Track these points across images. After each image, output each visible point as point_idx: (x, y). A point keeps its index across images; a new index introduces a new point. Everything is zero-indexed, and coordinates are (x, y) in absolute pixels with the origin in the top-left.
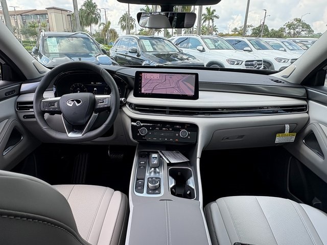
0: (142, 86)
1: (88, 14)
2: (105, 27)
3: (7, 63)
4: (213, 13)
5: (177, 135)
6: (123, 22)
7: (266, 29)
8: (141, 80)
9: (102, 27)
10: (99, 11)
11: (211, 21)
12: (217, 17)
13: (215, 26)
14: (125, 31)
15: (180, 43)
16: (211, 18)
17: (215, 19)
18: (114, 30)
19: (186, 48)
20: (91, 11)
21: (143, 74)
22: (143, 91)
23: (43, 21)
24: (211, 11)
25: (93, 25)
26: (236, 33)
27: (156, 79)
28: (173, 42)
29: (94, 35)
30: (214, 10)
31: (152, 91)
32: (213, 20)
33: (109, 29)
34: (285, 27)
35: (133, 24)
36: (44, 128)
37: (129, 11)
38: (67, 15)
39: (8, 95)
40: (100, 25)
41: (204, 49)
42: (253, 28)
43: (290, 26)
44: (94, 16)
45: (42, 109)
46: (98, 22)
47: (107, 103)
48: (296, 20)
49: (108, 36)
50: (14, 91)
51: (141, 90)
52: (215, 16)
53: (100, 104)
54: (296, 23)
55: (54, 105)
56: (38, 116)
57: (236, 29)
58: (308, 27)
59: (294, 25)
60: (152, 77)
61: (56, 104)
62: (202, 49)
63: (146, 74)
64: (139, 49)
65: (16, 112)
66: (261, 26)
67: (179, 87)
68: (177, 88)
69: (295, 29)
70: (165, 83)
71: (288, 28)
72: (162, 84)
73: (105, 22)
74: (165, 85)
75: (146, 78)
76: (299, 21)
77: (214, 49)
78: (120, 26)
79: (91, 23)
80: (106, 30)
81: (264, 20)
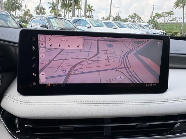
1: (13, 3)
2: (26, 12)
6: (37, 10)
7: (120, 18)
9: (23, 12)
10: (20, 2)
11: (90, 12)
12: (94, 11)
15: (75, 23)
16: (90, 11)
18: (31, 15)
19: (79, 26)
20: (15, 2)
21: (41, 37)
22: (43, 79)
24: (90, 6)
25: (17, 11)
27: (75, 51)
28: (71, 21)
29: (18, 17)
30: (92, 7)
31: (66, 79)
32: (91, 12)
33: (28, 13)
34: (129, 17)
35: (44, 11)
37: (41, 3)
41: (90, 26)
42: (113, 17)
43: (131, 17)
44: (17, 5)
46: (20, 9)
49: (27, 18)
52: (93, 10)
54: (134, 15)
57: (103, 18)
58: (140, 18)
60: (65, 46)
62: (89, 27)
63: (48, 37)
64: (48, 25)
66: (117, 16)
67: (128, 68)
68: (124, 71)
69: (134, 18)
70: (95, 58)
71: (130, 18)
72: (89, 62)
73: (25, 9)
74: (97, 65)
75: (48, 46)
76: (136, 14)
77: (97, 27)
78: (35, 12)
79: (15, 9)
80: (26, 15)
81: (118, 13)
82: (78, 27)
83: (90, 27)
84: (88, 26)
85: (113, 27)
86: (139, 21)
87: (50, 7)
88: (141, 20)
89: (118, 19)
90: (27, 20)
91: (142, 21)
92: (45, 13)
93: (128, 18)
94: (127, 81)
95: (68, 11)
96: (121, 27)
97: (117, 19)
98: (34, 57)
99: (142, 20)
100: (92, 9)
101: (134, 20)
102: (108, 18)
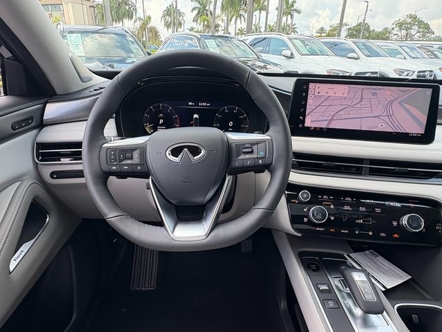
0: (308, 111)
2: (143, 23)
3: (15, 57)
4: (293, 6)
5: (395, 224)
6: (167, 17)
7: (368, 29)
8: (306, 99)
9: (138, 24)
11: (289, 16)
12: (299, 12)
13: (295, 25)
14: (170, 30)
16: (290, 13)
17: (295, 14)
18: (154, 28)
19: (267, 53)
21: (311, 85)
22: (308, 123)
23: (56, 14)
24: (290, 2)
25: (126, 21)
26: (323, 35)
27: (339, 98)
31: (329, 124)
32: (292, 15)
33: (149, 26)
34: (394, 26)
35: (180, 19)
36: (111, 215)
37: (176, 1)
38: (90, 7)
39: (18, 128)
40: (136, 21)
41: (292, 54)
42: (348, 27)
43: (400, 25)
44: (127, 8)
45: (105, 168)
46: (132, 16)
47: (262, 154)
48: (411, 16)
49: (146, 37)
50: (31, 118)
51: (303, 121)
52: (295, 10)
53: (242, 157)
54: (410, 20)
55: (131, 158)
56: (95, 184)
57: (322, 29)
58: (427, 27)
59: (407, 24)
60: (331, 93)
61: (136, 154)
62: (289, 55)
63: (318, 85)
65: (36, 165)
66: (360, 24)
67: (391, 116)
68: (386, 119)
69: (407, 29)
70: (359, 105)
71: (397, 28)
72: (352, 109)
73: (142, 17)
74: (358, 112)
75: (316, 94)
76: (414, 18)
77: (307, 55)
78: (163, 23)
79: (123, 17)
80: (145, 29)
81: (364, 16)
82: (265, 56)
83: (291, 57)
84: (288, 53)
85: (349, 56)
86: (424, 36)
87: (194, 9)
88: (429, 32)
89: (362, 33)
90: (144, 39)
91: (432, 36)
92: (183, 22)
93: (390, 27)
94: (389, 130)
95: (235, 17)
96: (369, 54)
97: (359, 31)
98: (303, 103)
99: (434, 33)
100: (294, 8)
101: (407, 34)
102: (334, 29)
